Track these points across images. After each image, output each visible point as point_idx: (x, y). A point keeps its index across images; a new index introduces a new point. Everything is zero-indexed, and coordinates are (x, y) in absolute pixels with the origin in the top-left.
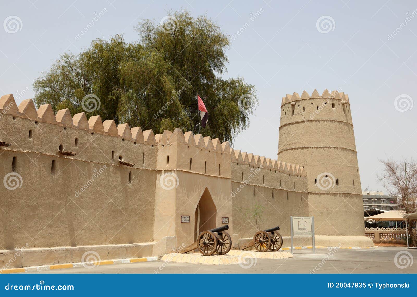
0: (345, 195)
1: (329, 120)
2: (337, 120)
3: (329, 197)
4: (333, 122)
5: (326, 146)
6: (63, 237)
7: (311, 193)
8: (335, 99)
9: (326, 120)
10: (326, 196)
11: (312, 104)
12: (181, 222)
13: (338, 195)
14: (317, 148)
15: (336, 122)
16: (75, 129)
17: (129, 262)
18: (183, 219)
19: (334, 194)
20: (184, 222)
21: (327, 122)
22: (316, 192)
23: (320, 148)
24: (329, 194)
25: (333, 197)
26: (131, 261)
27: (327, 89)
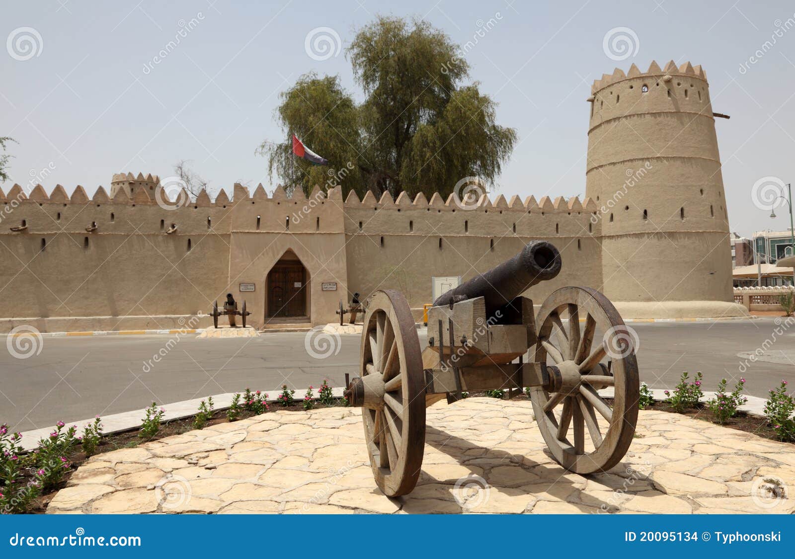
0: (659, 235)
1: (634, 115)
2: (650, 112)
3: (630, 240)
4: (643, 116)
5: (628, 159)
6: (101, 307)
7: (605, 237)
8: (648, 77)
9: (630, 116)
10: (624, 239)
11: (612, 93)
12: (240, 291)
13: (646, 236)
14: (614, 164)
15: (649, 115)
16: (110, 205)
17: (168, 333)
18: (241, 288)
19: (639, 235)
20: (243, 290)
21: (630, 118)
22: (612, 235)
23: (619, 163)
24: (630, 237)
25: (637, 239)
26: (170, 332)
27: (633, 64)
